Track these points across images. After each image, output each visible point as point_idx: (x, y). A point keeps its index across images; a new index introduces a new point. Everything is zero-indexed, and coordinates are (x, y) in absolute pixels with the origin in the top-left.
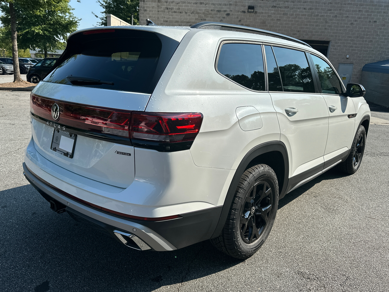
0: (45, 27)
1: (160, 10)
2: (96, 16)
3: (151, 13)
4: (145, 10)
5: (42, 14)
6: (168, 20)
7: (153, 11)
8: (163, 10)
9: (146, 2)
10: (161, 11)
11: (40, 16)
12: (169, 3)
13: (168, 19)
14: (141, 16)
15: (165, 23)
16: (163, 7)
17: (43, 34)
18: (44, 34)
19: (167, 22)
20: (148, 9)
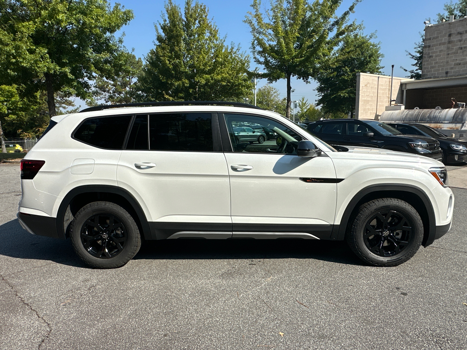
0: (351, 90)
1: (450, 52)
2: (405, 70)
3: (438, 58)
4: (431, 57)
5: (349, 78)
6: (462, 62)
7: (440, 56)
8: (454, 51)
9: (432, 47)
10: (452, 54)
11: (347, 80)
12: (464, 41)
13: (461, 60)
14: (425, 65)
15: (457, 66)
16: (455, 48)
17: (348, 97)
18: (350, 96)
19: (460, 64)
20: (434, 55)
